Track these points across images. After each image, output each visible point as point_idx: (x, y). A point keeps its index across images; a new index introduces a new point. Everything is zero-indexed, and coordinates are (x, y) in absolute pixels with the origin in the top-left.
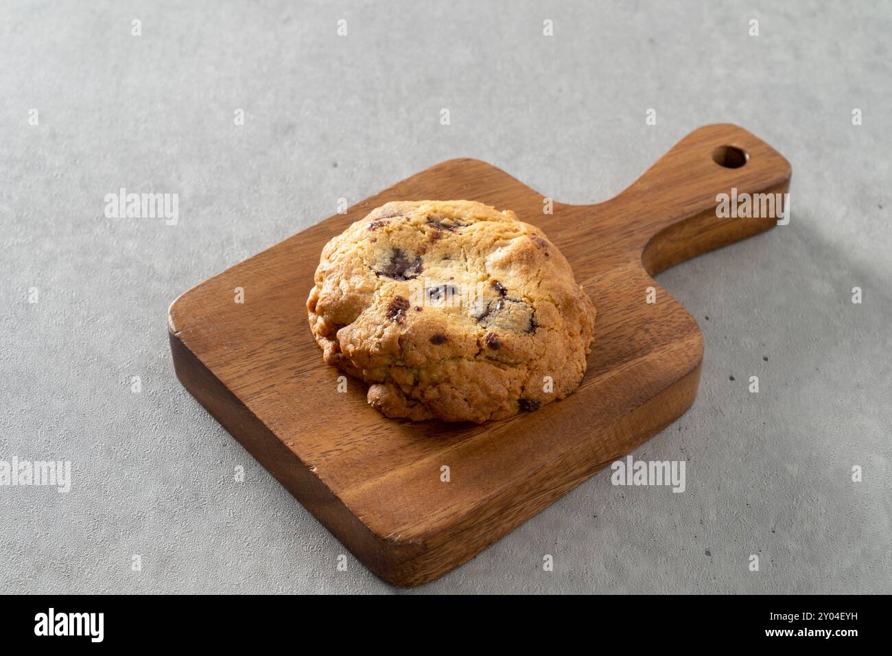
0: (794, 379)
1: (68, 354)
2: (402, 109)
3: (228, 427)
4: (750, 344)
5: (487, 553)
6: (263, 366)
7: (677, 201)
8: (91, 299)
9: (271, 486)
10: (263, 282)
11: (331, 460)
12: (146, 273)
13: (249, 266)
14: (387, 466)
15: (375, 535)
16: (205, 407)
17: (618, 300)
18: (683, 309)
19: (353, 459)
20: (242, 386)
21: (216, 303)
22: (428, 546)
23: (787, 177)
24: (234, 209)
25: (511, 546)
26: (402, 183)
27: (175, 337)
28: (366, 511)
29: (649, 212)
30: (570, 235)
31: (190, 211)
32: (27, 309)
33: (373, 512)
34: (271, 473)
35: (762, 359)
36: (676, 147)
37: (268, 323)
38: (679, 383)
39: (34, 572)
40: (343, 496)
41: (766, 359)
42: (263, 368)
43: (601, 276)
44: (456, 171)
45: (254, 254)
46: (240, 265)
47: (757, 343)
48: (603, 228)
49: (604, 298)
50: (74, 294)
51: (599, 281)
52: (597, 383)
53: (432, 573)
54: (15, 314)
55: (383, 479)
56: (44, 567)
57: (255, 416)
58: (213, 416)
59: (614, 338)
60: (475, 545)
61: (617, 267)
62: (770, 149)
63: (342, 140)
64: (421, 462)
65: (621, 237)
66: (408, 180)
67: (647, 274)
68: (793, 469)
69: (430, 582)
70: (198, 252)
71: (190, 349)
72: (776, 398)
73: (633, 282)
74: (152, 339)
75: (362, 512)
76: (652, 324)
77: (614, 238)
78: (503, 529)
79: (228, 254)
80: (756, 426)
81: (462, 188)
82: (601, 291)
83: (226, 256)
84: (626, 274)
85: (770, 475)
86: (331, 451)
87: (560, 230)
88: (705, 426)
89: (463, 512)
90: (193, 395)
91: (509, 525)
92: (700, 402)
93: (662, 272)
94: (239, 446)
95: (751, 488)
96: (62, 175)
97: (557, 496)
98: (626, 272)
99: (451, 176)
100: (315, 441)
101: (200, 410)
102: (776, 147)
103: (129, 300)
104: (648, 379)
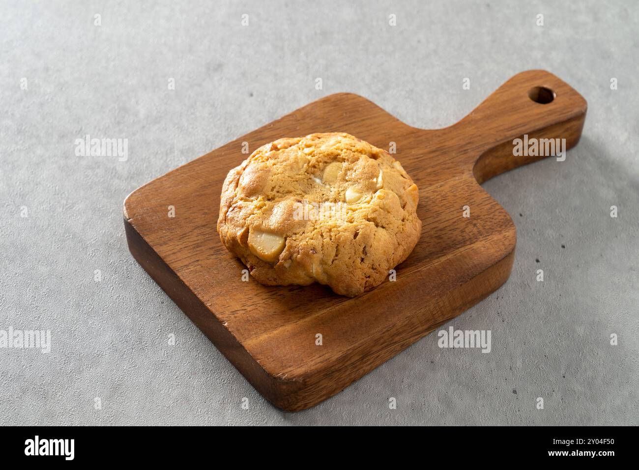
0: (584, 262)
1: (51, 232)
2: (302, 54)
3: (165, 289)
4: (552, 235)
5: (352, 387)
6: (192, 245)
7: (501, 128)
8: (70, 191)
9: (195, 334)
10: (194, 182)
11: (239, 317)
12: (110, 173)
13: (185, 170)
14: (279, 322)
15: (268, 374)
16: (149, 274)
17: (455, 201)
18: (502, 209)
19: (254, 317)
20: (176, 260)
21: (159, 198)
22: (308, 383)
23: (583, 111)
24: (176, 127)
25: (370, 383)
26: (298, 110)
27: (128, 222)
28: (262, 356)
29: (480, 136)
30: (421, 151)
31: (144, 127)
32: (22, 198)
33: (267, 357)
34: (195, 324)
35: (561, 246)
36: (502, 87)
37: (196, 214)
38: (497, 265)
39: (20, 394)
40: (246, 344)
41: (563, 247)
42: (191, 247)
43: (442, 183)
44: (338, 102)
45: (190, 160)
46: (177, 170)
47: (558, 234)
48: (446, 147)
49: (444, 199)
50: (57, 188)
51: (440, 187)
52: (436, 264)
53: (310, 402)
54: (14, 202)
55: (275, 332)
56: (28, 390)
57: (184, 283)
58: (155, 281)
59: (450, 230)
60: (343, 382)
61: (454, 176)
62: (572, 90)
63: (257, 76)
64: (304, 320)
65: (459, 154)
66: (303, 108)
67: (477, 182)
68: (581, 330)
69: (309, 408)
70: (149, 158)
71: (138, 232)
72: (570, 277)
73: (466, 188)
74: (112, 223)
75: (260, 357)
76: (479, 220)
77: (454, 154)
78: (364, 370)
79: (170, 160)
80: (554, 297)
81: (342, 115)
82: (442, 195)
83: (169, 161)
84: (461, 182)
85: (563, 334)
86: (238, 311)
87: (414, 148)
88: (517, 296)
89: (334, 358)
90: (141, 265)
91: (369, 367)
92: (513, 278)
93: (490, 179)
94: (173, 303)
95: (548, 344)
96: (52, 99)
97: (405, 347)
98: (461, 180)
99: (335, 106)
100: (227, 303)
101: (145, 276)
102: (577, 88)
103: (97, 193)
104: (474, 261)
